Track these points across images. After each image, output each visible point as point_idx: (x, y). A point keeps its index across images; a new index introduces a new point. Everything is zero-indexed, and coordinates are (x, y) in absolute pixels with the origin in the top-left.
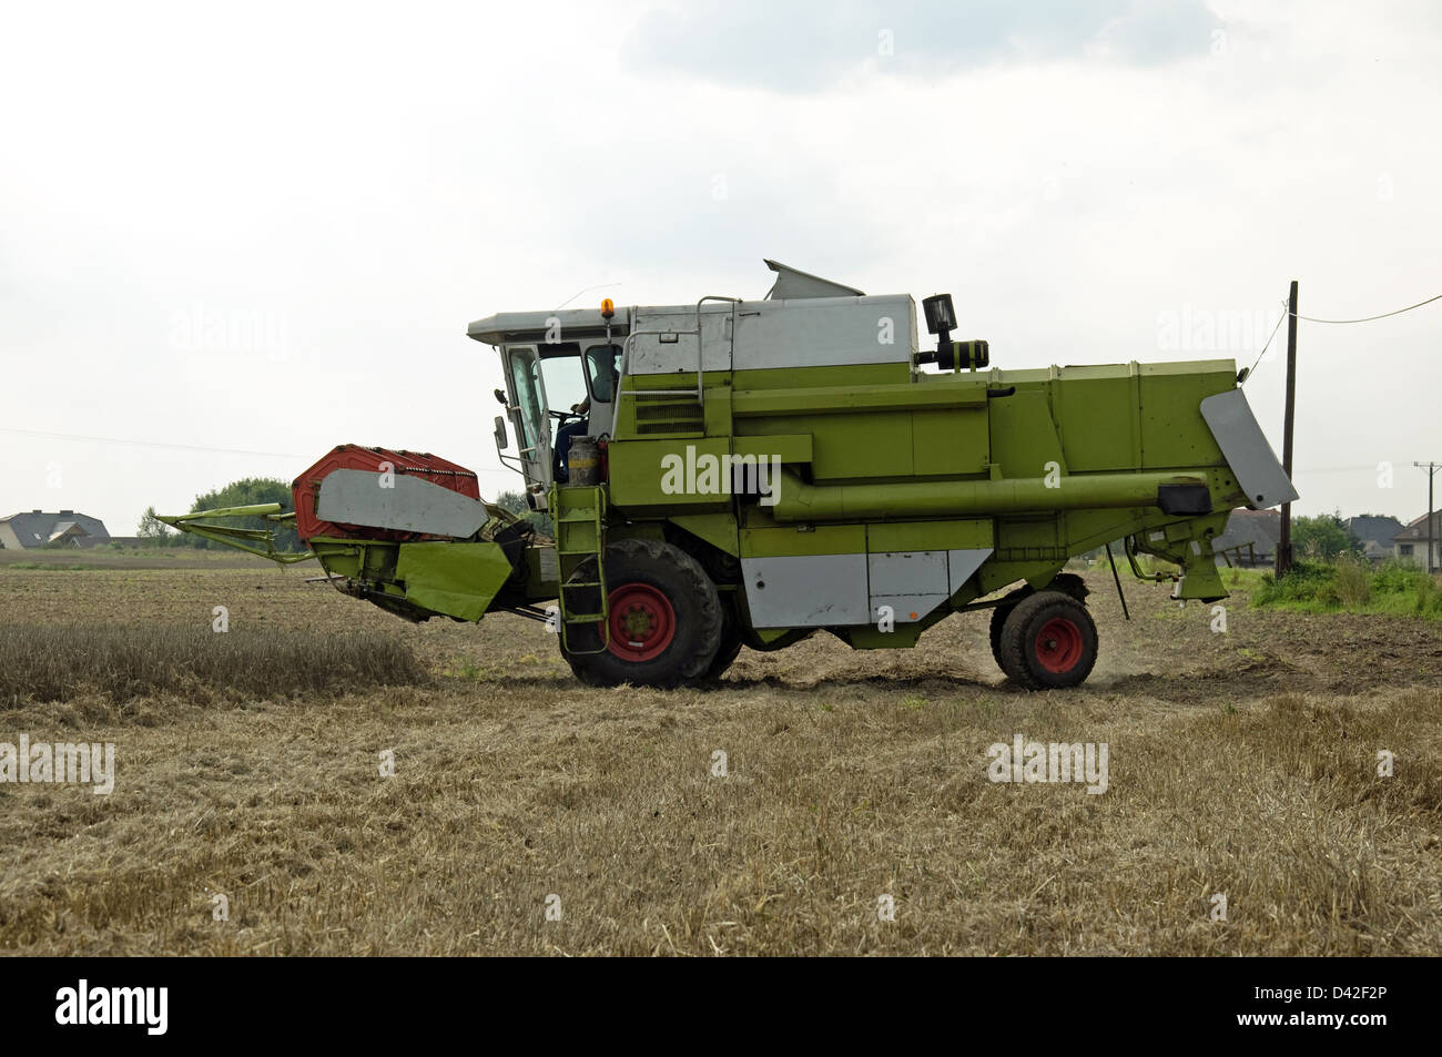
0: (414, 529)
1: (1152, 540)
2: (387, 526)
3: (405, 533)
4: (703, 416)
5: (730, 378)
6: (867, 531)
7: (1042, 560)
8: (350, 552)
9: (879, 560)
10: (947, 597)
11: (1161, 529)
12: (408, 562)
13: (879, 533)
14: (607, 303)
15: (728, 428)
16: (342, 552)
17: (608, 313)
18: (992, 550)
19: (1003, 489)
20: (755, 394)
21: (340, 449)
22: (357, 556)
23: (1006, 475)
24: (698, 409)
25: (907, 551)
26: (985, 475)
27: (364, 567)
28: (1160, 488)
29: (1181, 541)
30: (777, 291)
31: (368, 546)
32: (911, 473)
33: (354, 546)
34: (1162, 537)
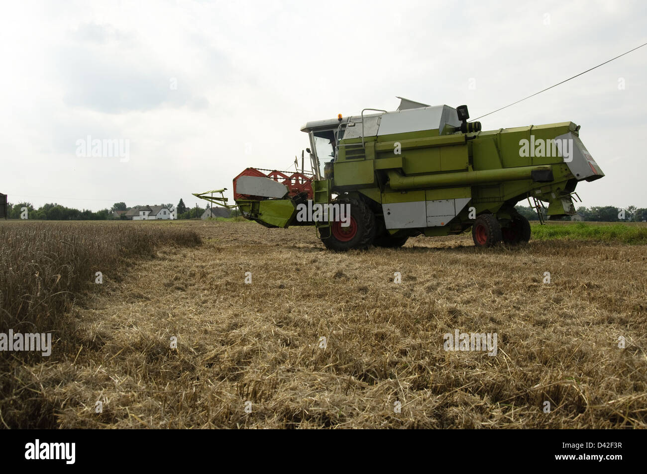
0: (265, 196)
1: (537, 193)
2: (257, 195)
3: (261, 197)
4: (364, 153)
5: (376, 139)
6: (426, 192)
7: (495, 202)
8: (248, 204)
9: (430, 203)
10: (454, 216)
11: (539, 189)
12: (262, 208)
13: (430, 193)
14: (340, 116)
15: (373, 156)
16: (245, 204)
17: (340, 119)
18: (470, 199)
19: (472, 175)
20: (383, 144)
21: (248, 169)
22: (250, 206)
23: (474, 169)
24: (363, 151)
25: (440, 200)
26: (466, 170)
27: (252, 209)
28: (532, 172)
29: (547, 193)
30: (401, 108)
31: (253, 202)
32: (440, 170)
33: (249, 202)
34: (540, 192)
